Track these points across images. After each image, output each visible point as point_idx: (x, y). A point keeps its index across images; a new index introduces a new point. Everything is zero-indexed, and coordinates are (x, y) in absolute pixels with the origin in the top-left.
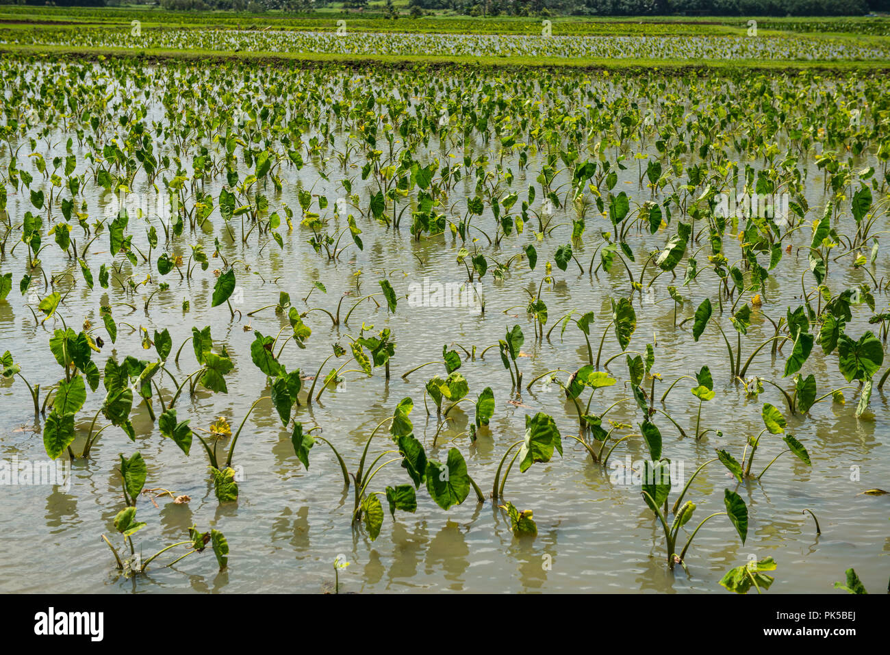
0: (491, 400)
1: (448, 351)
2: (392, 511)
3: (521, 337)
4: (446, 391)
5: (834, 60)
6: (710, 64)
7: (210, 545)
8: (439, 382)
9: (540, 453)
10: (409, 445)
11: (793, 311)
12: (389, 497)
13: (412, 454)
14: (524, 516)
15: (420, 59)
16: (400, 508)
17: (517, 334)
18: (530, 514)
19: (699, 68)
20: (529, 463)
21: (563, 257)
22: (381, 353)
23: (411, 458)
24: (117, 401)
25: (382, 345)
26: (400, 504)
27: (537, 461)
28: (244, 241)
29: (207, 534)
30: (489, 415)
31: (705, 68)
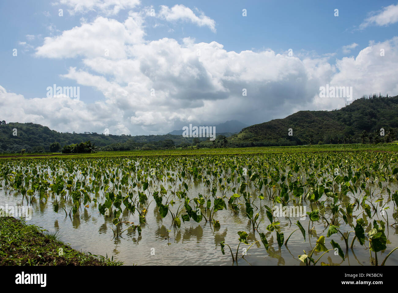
0: (210, 203)
1: (200, 194)
2: (184, 221)
3: (216, 190)
4: (199, 202)
5: (290, 151)
7: (137, 229)
8: (197, 199)
9: (220, 208)
11: (281, 184)
12: (182, 218)
13: (189, 209)
14: (217, 222)
15: (198, 154)
17: (215, 189)
19: (261, 153)
21: (229, 180)
22: (183, 195)
23: (189, 210)
24: (117, 202)
25: (184, 193)
26: (185, 219)
27: (219, 210)
28: (154, 182)
29: (136, 226)
30: (210, 206)
31: (262, 153)
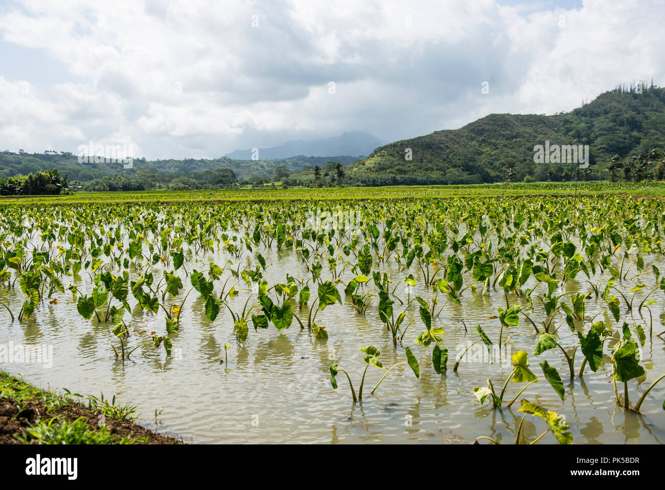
0: (308, 292)
1: (289, 276)
2: (255, 328)
3: (321, 268)
4: (287, 291)
5: (469, 194)
6: (415, 197)
7: (162, 343)
8: (284, 286)
9: (330, 300)
10: (266, 300)
11: (451, 256)
12: (254, 321)
13: (267, 304)
14: (321, 329)
15: (286, 198)
16: (260, 326)
17: (319, 266)
18: (324, 328)
19: (410, 198)
20: (324, 305)
22: (256, 277)
23: (267, 306)
25: (257, 274)
26: (260, 325)
27: (329, 304)
28: (197, 253)
29: (161, 338)
30: (307, 300)
31: (413, 198)
